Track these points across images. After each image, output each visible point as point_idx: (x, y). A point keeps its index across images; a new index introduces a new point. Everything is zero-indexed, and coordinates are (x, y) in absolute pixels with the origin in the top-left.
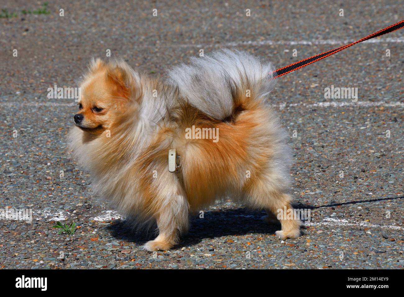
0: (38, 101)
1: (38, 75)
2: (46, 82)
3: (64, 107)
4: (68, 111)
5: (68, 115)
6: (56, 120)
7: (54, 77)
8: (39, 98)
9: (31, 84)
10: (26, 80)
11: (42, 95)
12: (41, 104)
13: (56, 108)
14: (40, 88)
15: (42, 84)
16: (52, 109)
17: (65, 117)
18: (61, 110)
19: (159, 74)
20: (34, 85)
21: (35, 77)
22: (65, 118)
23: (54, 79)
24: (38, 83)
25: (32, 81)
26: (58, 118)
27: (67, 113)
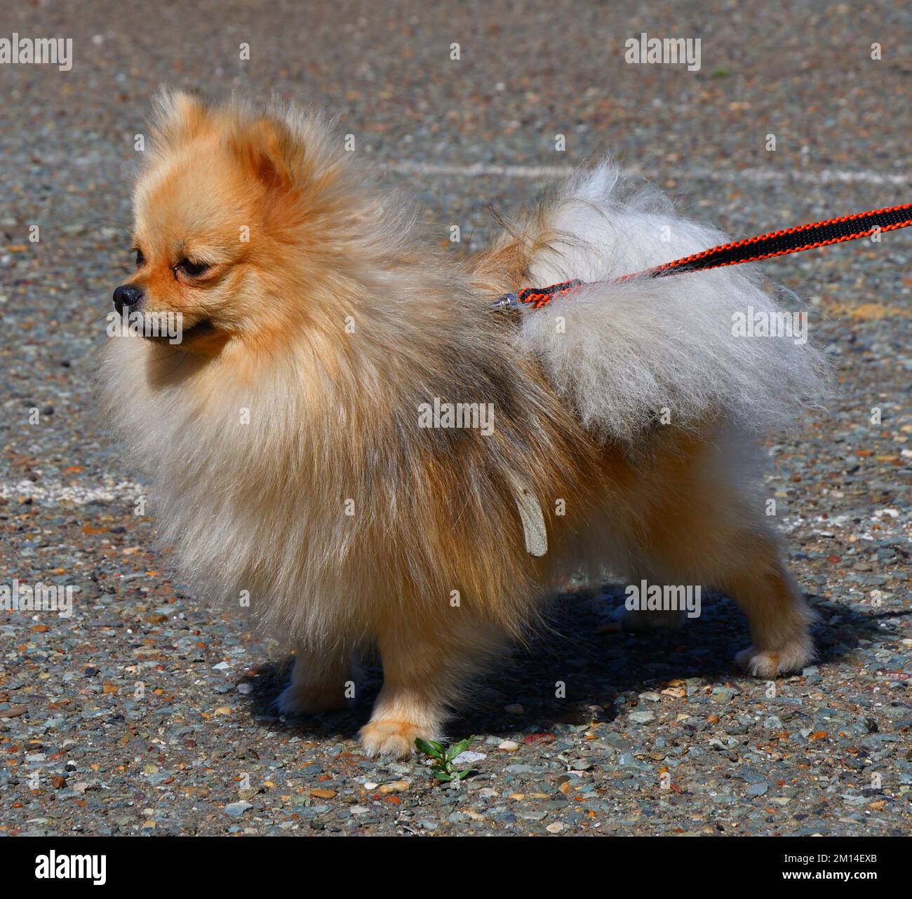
0: (373, 158)
1: (370, 76)
2: (395, 100)
3: (453, 177)
4: (467, 190)
5: (467, 202)
6: (428, 216)
7: (419, 84)
8: (378, 146)
9: (353, 104)
10: (336, 91)
11: (388, 139)
12: (383, 166)
13: (428, 179)
14: (379, 117)
15: (385, 105)
16: (416, 182)
17: (457, 206)
18: (443, 185)
19: (741, 80)
20: (361, 108)
21: (363, 84)
22: (458, 211)
23: (419, 91)
24: (374, 101)
25: (353, 94)
26: (436, 209)
27: (461, 194)
